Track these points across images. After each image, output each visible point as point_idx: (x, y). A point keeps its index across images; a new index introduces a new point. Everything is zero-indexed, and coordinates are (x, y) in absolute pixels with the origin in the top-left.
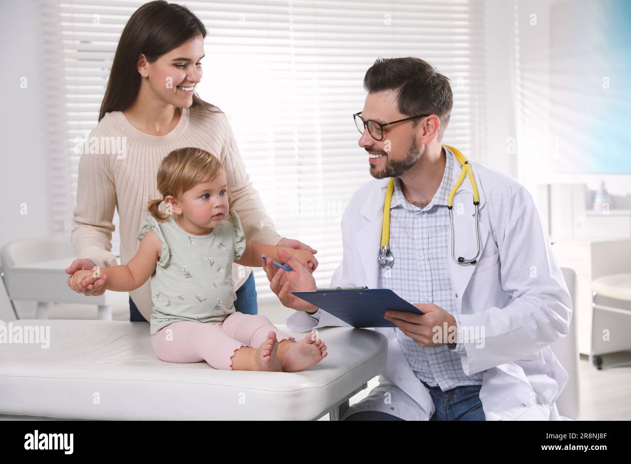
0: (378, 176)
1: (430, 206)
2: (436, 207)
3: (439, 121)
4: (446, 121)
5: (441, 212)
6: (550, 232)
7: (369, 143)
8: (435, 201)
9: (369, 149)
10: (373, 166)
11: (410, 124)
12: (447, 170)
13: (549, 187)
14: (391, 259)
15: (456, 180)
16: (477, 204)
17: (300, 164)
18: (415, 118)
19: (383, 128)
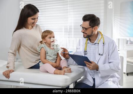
0: (85, 38)
1: (94, 43)
2: (95, 43)
3: (97, 27)
4: (99, 27)
5: (96, 44)
6: (119, 48)
7: (83, 32)
8: (95, 42)
9: (83, 33)
10: (84, 36)
11: (91, 28)
12: (98, 36)
13: (119, 39)
14: (86, 53)
15: (100, 39)
16: (104, 43)
17: (69, 33)
18: (93, 27)
19: (86, 29)
